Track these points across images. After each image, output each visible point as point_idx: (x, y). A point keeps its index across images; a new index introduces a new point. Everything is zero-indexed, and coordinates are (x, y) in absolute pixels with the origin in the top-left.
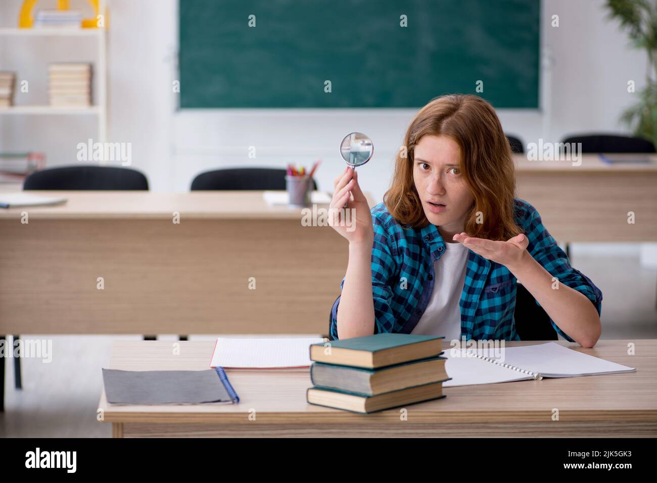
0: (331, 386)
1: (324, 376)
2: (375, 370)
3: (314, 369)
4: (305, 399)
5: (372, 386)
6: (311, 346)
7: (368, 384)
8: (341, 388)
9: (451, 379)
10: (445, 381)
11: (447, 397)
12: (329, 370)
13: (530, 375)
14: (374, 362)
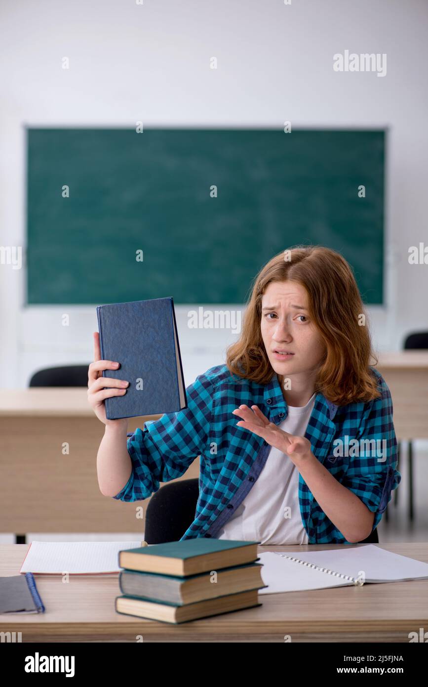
0: (141, 594)
1: (133, 585)
2: (186, 578)
3: (124, 577)
4: (114, 608)
5: (183, 595)
6: (120, 552)
7: (179, 593)
8: (151, 596)
9: (267, 586)
10: (261, 588)
11: (263, 606)
12: (139, 577)
13: (350, 581)
14: (185, 569)
